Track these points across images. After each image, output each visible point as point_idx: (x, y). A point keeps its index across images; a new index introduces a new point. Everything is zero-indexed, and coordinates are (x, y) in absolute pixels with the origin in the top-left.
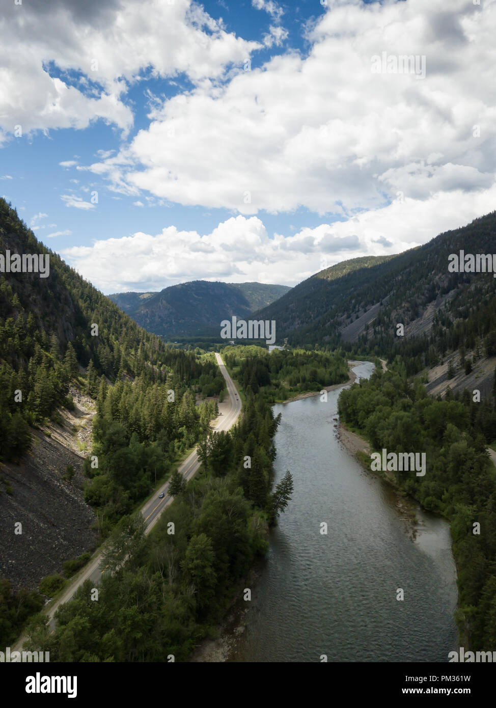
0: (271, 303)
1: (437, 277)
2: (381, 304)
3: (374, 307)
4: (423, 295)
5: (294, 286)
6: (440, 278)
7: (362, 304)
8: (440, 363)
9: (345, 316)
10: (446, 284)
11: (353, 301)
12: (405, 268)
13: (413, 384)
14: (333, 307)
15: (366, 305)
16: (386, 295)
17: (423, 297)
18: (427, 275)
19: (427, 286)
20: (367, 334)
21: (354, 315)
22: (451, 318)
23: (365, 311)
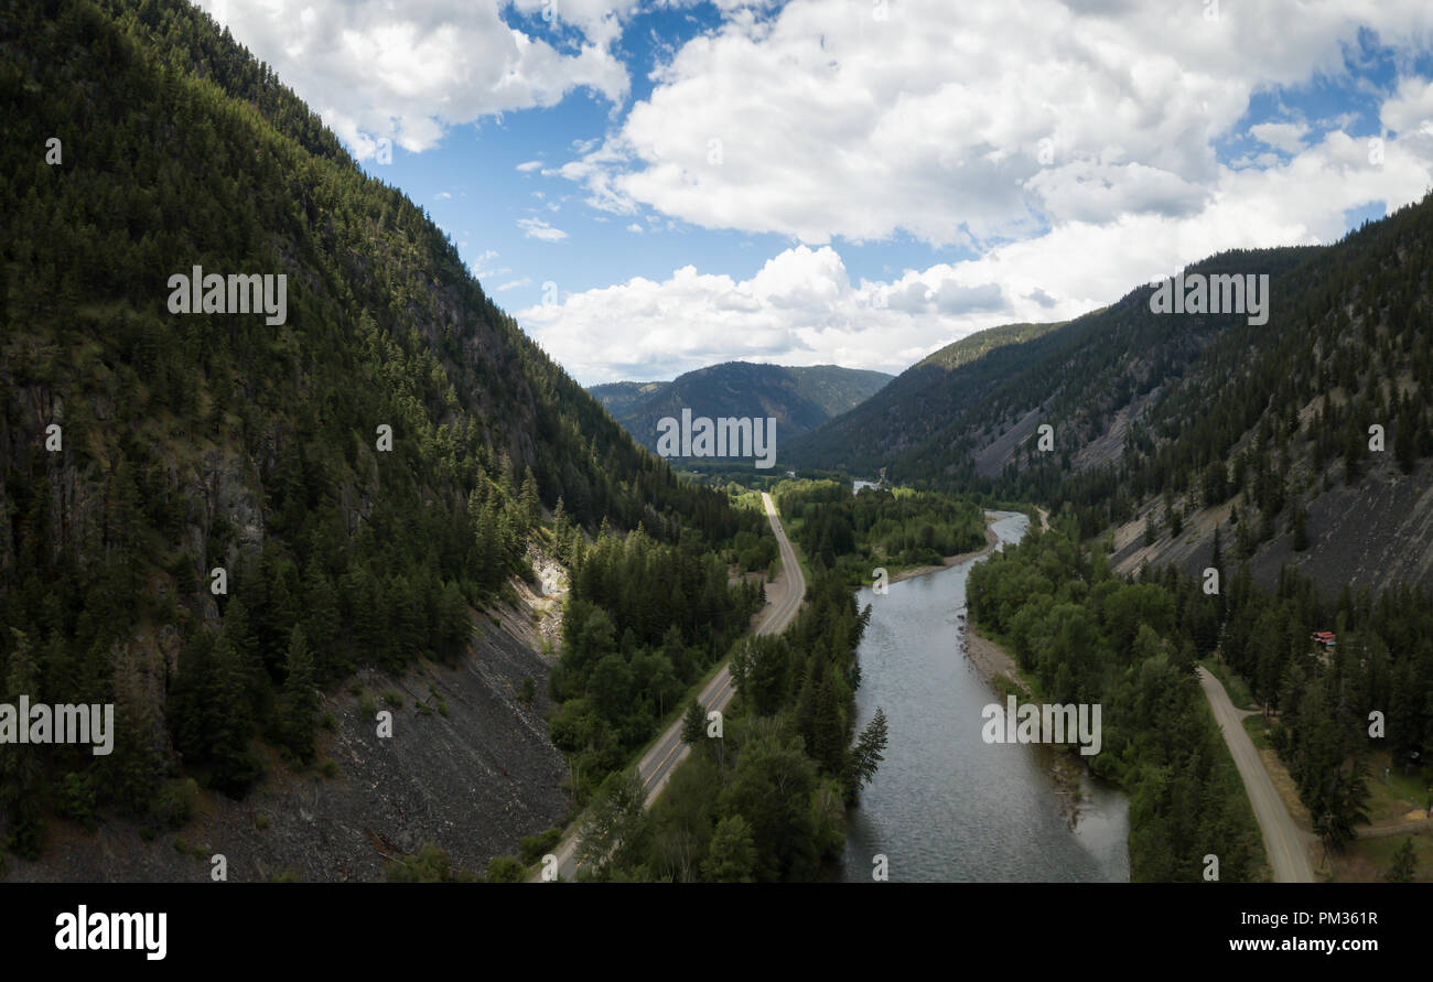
0: (859, 403)
1: (1132, 364)
2: (1042, 410)
3: (1029, 414)
4: (1110, 394)
5: (897, 375)
6: (1136, 366)
7: (1010, 409)
8: (1134, 517)
9: (981, 431)
10: (1145, 377)
11: (996, 404)
12: (1082, 346)
13: (1089, 554)
14: (963, 412)
15: (1017, 411)
16: (1049, 394)
17: (1109, 399)
18: (1116, 360)
19: (1116, 379)
20: (1017, 462)
21: (996, 429)
22: (1153, 438)
23: (1015, 422)
